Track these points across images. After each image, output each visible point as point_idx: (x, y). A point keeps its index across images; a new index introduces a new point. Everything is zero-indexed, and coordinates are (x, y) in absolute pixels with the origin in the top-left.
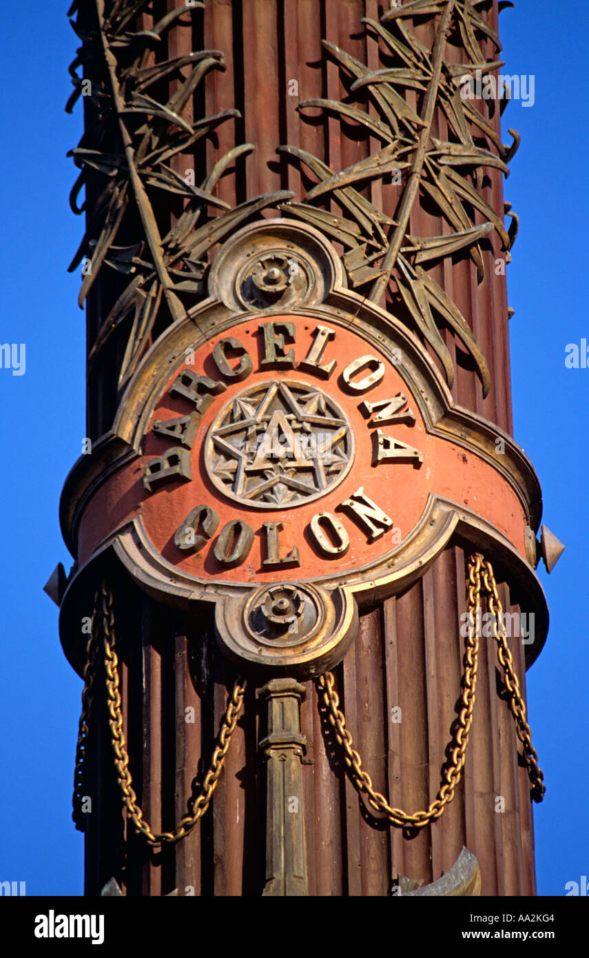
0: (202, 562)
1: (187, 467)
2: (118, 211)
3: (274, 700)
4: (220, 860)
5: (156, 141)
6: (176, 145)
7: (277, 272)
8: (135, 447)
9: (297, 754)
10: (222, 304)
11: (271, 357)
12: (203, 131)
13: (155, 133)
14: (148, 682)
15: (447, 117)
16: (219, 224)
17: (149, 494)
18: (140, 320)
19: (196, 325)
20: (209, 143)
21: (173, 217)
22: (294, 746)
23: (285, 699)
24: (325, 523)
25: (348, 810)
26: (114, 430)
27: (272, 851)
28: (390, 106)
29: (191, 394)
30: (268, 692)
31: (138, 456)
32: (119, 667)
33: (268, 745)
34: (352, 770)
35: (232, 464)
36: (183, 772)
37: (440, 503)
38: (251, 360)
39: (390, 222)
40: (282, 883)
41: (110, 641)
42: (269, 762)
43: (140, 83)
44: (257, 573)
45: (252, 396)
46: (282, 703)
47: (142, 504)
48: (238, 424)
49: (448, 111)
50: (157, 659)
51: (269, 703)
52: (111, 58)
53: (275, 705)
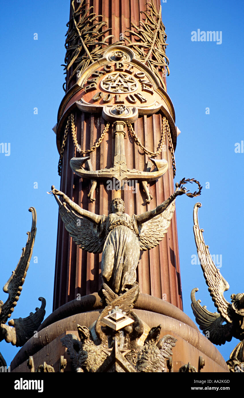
0: (99, 103)
1: (96, 86)
2: (79, 51)
3: (118, 125)
4: (102, 154)
5: (89, 38)
6: (95, 38)
7: (120, 54)
8: (82, 86)
9: (123, 134)
10: (106, 59)
11: (118, 68)
12: (102, 34)
13: (89, 36)
14: (83, 127)
15: (157, 46)
16: (105, 48)
17: (86, 93)
18: (84, 67)
19: (99, 63)
20: (103, 37)
21: (93, 50)
22: (122, 132)
23: (120, 125)
24: (131, 96)
25: (135, 148)
26: (77, 83)
27: (117, 150)
28: (146, 37)
29: (98, 74)
30: (116, 123)
31: (83, 88)
32: (75, 127)
33: (116, 132)
34: (137, 141)
35: (108, 86)
36: (92, 140)
37: (157, 103)
38: (113, 68)
39: (146, 54)
40: (119, 156)
41: (73, 123)
42: (116, 136)
43: (86, 30)
44: (113, 104)
45: (113, 75)
46: (120, 126)
47: (83, 96)
48: (109, 79)
49: (157, 45)
50: (85, 124)
51: (116, 126)
52: (78, 30)
53: (118, 126)
